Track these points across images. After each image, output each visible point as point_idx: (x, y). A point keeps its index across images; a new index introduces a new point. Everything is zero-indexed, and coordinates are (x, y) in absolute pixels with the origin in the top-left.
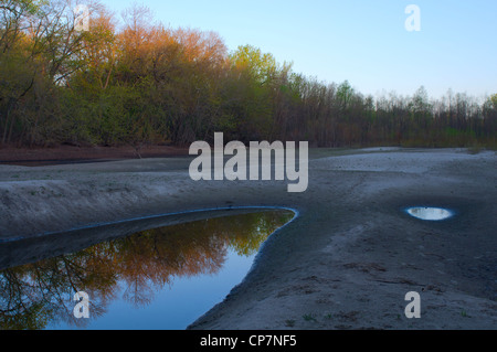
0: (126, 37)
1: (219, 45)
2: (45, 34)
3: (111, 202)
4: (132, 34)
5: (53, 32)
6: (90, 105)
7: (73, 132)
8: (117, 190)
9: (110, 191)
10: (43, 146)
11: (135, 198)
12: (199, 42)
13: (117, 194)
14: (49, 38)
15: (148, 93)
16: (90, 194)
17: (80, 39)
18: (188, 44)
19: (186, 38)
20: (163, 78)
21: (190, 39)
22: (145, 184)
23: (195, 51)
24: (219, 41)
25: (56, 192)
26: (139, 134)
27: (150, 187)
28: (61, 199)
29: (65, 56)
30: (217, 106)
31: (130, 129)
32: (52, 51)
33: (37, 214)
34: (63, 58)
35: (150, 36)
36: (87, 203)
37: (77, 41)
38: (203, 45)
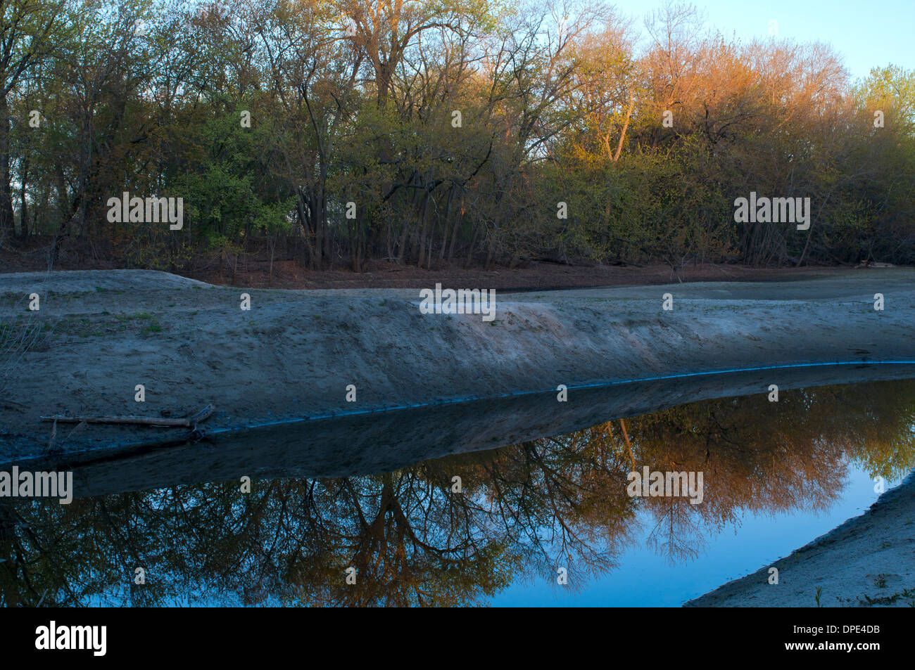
0: (653, 64)
1: (833, 69)
2: (510, 68)
3: (632, 343)
4: (664, 58)
5: (524, 62)
6: (589, 189)
7: (560, 238)
8: (644, 323)
9: (630, 324)
10: (508, 265)
11: (676, 339)
12: (792, 66)
13: (644, 330)
14: (517, 73)
15: (695, 165)
16: (595, 329)
17: (570, 71)
18: (771, 70)
19: (767, 59)
20: (723, 136)
21: (774, 62)
22: (695, 315)
23: (784, 83)
24: (832, 61)
25: (534, 322)
26: (679, 241)
27: (706, 320)
28: (543, 335)
29: (545, 103)
30: (829, 185)
31: (663, 232)
32: (524, 94)
33: (500, 359)
34: (541, 107)
35: (699, 59)
36: (589, 344)
37: (565, 75)
38: (800, 69)
